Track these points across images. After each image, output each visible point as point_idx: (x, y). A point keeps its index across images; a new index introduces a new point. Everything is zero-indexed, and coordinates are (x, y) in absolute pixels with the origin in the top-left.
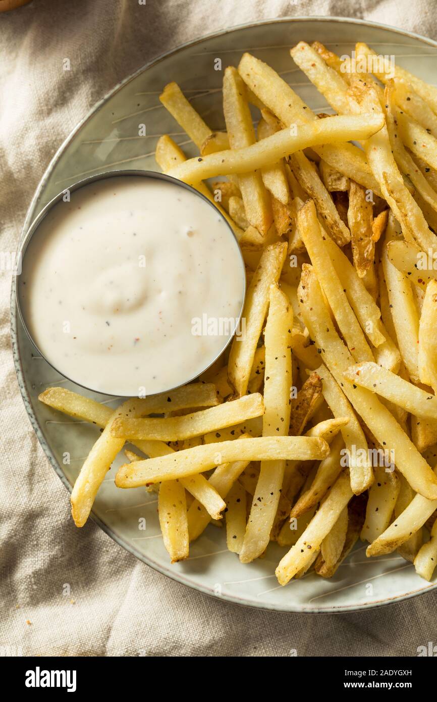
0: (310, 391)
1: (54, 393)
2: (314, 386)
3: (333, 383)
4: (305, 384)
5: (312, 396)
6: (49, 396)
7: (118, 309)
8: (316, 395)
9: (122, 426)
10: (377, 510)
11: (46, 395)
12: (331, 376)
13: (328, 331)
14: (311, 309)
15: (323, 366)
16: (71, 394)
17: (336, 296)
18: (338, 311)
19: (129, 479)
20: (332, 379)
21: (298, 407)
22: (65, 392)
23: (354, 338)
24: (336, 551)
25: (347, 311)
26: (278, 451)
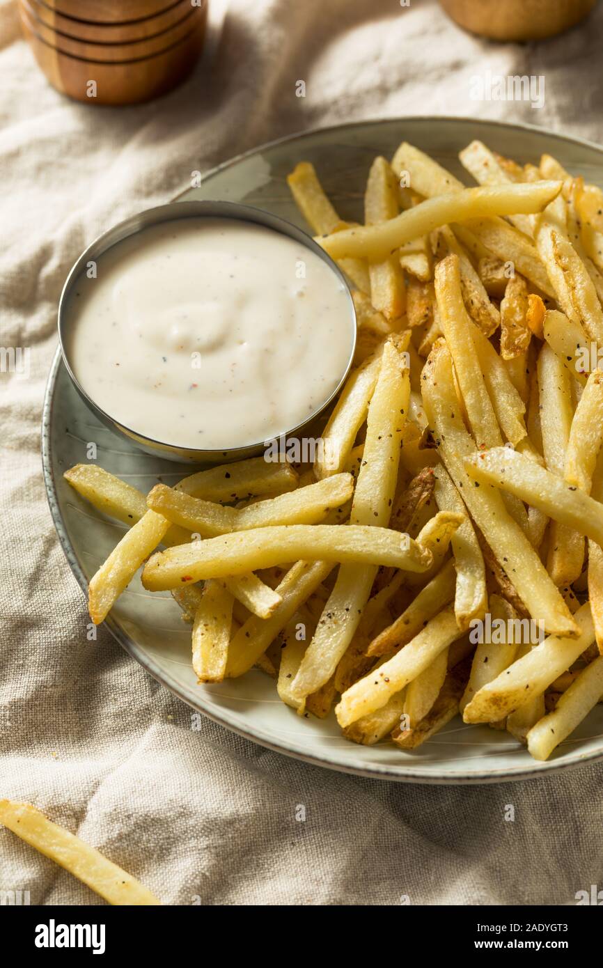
0: (419, 489)
1: (86, 470)
2: (424, 482)
3: (450, 485)
4: (414, 481)
5: (420, 494)
6: (78, 473)
7: (184, 347)
8: (425, 494)
9: (163, 495)
10: (486, 660)
11: (74, 471)
12: (448, 477)
13: (453, 416)
14: (435, 384)
15: (440, 466)
16: (107, 475)
17: (470, 373)
18: (470, 393)
19: (161, 567)
20: (450, 481)
21: (400, 511)
22: (100, 472)
23: (486, 431)
24: (423, 704)
25: (482, 395)
26: (363, 543)
